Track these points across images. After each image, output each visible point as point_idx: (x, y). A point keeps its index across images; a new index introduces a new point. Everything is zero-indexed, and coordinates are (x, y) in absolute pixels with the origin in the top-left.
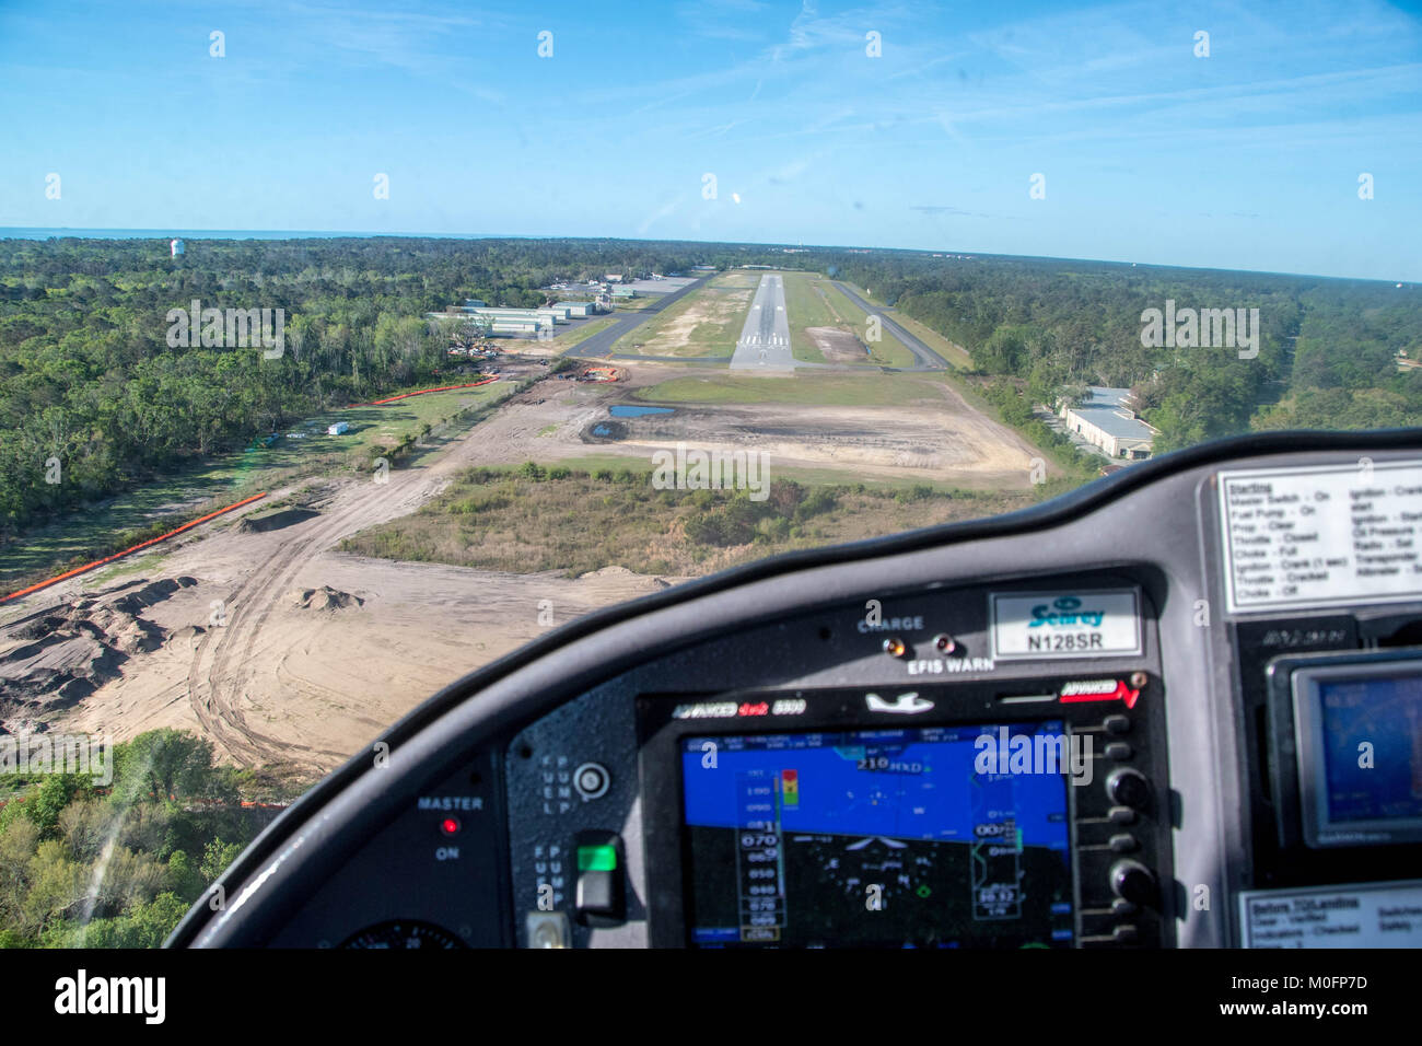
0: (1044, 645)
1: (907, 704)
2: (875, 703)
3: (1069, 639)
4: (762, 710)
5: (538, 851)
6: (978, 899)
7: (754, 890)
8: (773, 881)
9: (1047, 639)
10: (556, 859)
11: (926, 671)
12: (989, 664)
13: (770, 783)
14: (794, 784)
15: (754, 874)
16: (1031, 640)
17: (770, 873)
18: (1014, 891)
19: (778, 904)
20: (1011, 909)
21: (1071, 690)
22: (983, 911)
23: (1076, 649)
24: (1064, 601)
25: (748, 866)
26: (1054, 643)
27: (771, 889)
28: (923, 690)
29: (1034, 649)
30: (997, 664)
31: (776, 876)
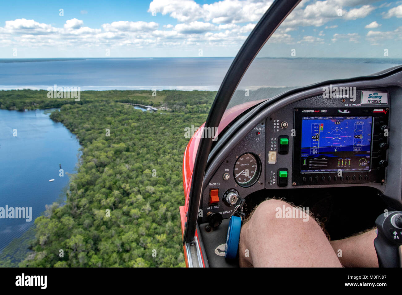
0: (370, 101)
1: (345, 112)
2: (340, 111)
3: (375, 101)
4: (318, 112)
5: (272, 139)
6: (354, 149)
7: (314, 147)
8: (317, 145)
9: (371, 100)
10: (276, 141)
11: (348, 105)
12: (360, 105)
13: (319, 126)
14: (323, 126)
15: (314, 143)
16: (368, 100)
17: (317, 143)
18: (360, 148)
19: (318, 150)
20: (360, 152)
21: (375, 110)
22: (355, 152)
23: (376, 103)
24: (375, 93)
25: (313, 142)
26: (372, 101)
27: (317, 147)
28: (349, 109)
29: (369, 103)
30: (361, 105)
31: (318, 144)
